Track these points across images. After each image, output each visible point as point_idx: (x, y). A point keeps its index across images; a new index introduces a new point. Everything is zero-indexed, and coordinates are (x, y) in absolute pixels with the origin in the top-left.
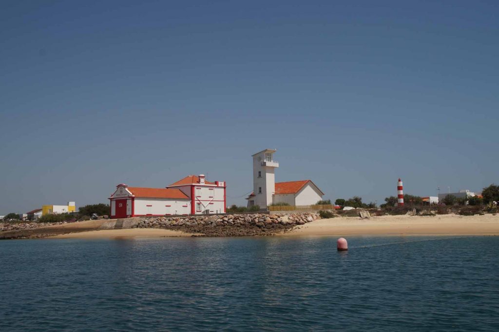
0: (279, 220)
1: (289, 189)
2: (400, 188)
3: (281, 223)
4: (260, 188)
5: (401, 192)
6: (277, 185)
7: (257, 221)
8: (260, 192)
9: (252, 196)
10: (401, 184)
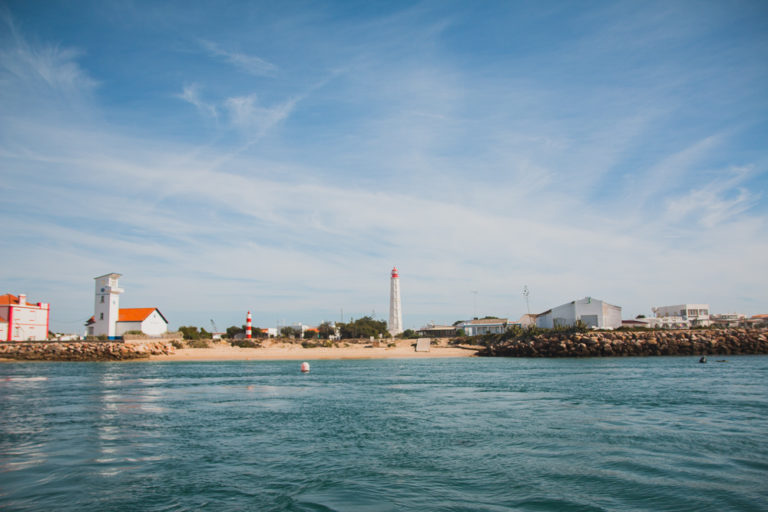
0: (136, 350)
1: (133, 316)
2: (248, 320)
3: (138, 353)
4: (102, 314)
5: (250, 325)
6: (121, 311)
7: (111, 350)
8: (102, 318)
9: (91, 321)
10: (250, 317)
